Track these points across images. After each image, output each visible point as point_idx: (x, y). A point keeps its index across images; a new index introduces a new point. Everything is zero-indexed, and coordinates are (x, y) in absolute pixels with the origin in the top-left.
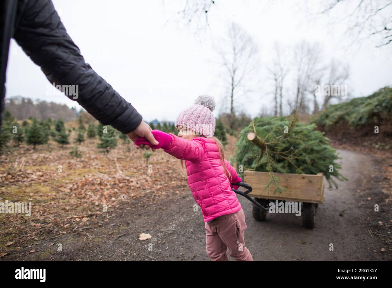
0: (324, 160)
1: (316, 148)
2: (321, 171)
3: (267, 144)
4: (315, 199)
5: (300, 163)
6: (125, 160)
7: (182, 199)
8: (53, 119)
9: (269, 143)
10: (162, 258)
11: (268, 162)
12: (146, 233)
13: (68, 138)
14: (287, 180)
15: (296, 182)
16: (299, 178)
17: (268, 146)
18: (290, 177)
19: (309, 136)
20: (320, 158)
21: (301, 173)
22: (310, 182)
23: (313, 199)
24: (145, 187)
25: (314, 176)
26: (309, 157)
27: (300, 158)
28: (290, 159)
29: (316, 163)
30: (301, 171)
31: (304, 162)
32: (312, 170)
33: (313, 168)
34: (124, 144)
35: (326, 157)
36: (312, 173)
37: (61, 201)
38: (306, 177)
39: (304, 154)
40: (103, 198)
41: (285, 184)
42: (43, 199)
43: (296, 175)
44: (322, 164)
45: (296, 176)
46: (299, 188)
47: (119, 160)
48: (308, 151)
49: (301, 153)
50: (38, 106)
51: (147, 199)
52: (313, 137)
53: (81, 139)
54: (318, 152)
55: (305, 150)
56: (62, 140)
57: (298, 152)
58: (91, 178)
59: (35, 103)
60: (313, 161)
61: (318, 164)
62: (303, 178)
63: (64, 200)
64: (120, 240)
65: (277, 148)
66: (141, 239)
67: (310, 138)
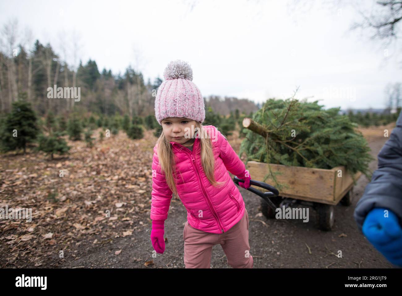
0: (346, 152)
2: (341, 165)
3: (269, 131)
5: (312, 154)
9: (271, 131)
14: (295, 175)
15: (305, 177)
16: (308, 173)
17: (269, 133)
18: (298, 171)
19: (327, 122)
20: (340, 149)
21: (312, 167)
22: (321, 178)
25: (327, 172)
26: (322, 148)
27: (312, 148)
28: (299, 150)
29: (333, 155)
30: (311, 164)
31: (317, 153)
32: (328, 163)
33: (331, 161)
35: (349, 148)
36: (329, 168)
38: (317, 172)
39: (316, 144)
41: (292, 180)
43: (305, 168)
44: (341, 157)
45: (305, 170)
46: (308, 185)
48: (323, 140)
49: (312, 143)
52: (333, 122)
54: (336, 141)
55: (318, 139)
57: (309, 141)
60: (330, 155)
61: (336, 156)
62: (313, 173)
65: (282, 136)
67: (329, 124)
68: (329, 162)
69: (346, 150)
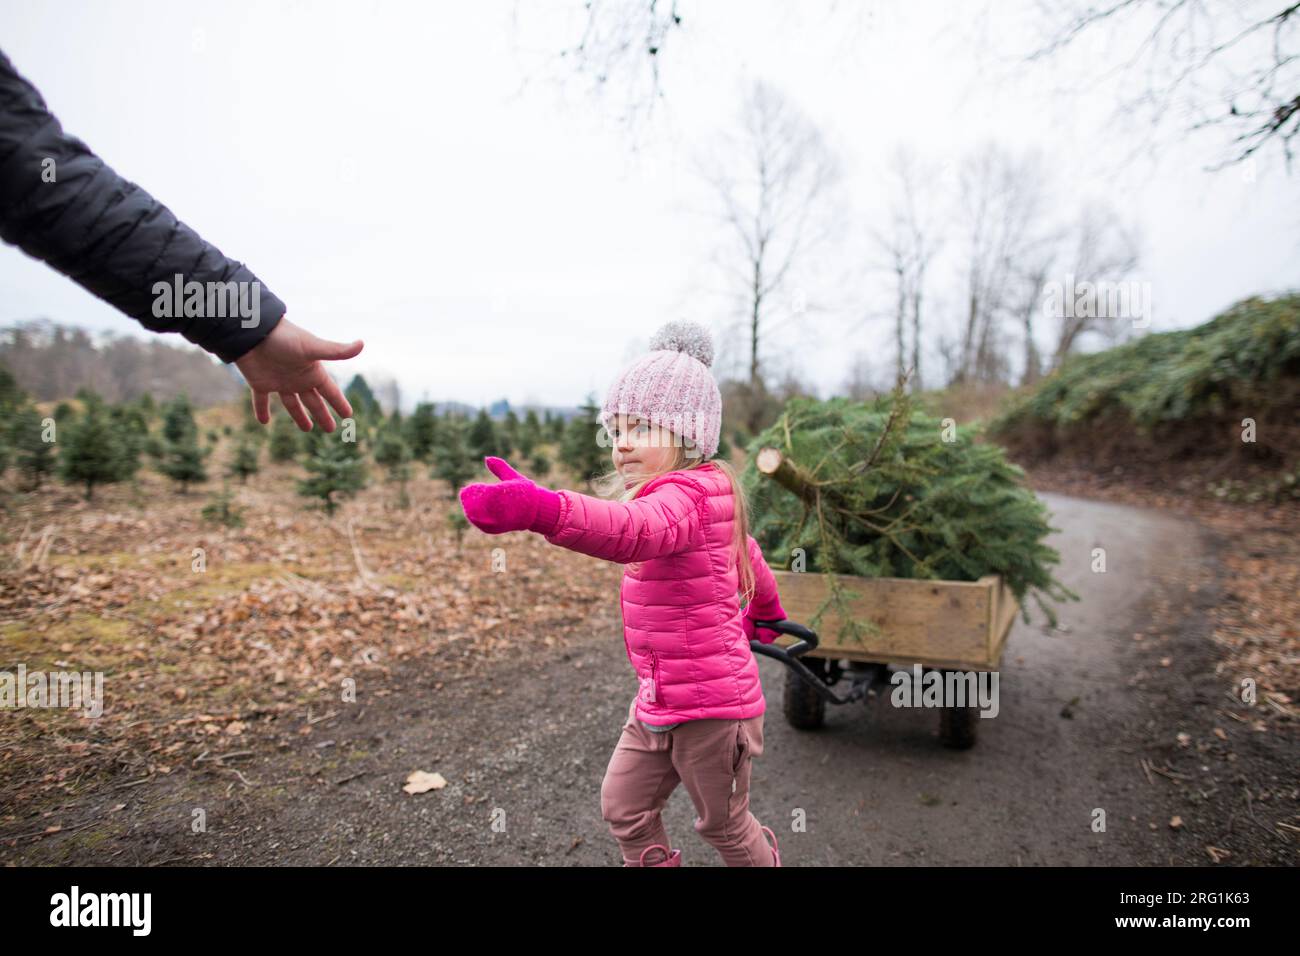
0: (1004, 537)
1: (976, 498)
2: (994, 571)
3: (820, 484)
4: (972, 659)
5: (926, 544)
6: (389, 536)
7: (559, 662)
8: (158, 399)
9: (828, 482)
10: (474, 848)
11: (821, 541)
12: (429, 772)
13: (204, 461)
14: (885, 599)
15: (913, 603)
16: (920, 593)
17: (823, 490)
18: (893, 590)
19: (957, 462)
20: (991, 531)
21: (928, 578)
22: (956, 603)
23: (964, 657)
24: (445, 623)
25: (968, 588)
26: (953, 528)
27: (926, 529)
28: (896, 532)
29: (977, 544)
30: (927, 571)
31: (940, 542)
32: (964, 567)
33: (970, 562)
34: (389, 481)
35: (1010, 528)
36: (965, 577)
37: (162, 668)
38: (944, 588)
39: (938, 517)
40: (304, 658)
41: (879, 613)
42: (103, 662)
43: (914, 581)
44: (996, 549)
45: (912, 587)
46: (921, 624)
47: (368, 534)
48: (952, 508)
49: (928, 515)
50: (108, 352)
51: (447, 664)
52: (970, 463)
53: (248, 465)
54: (982, 509)
55: (941, 505)
56: (182, 467)
57: (920, 510)
58: (268, 593)
59: (98, 343)
60: (968, 542)
61: (984, 547)
62: (935, 591)
63: (174, 664)
64: (342, 794)
65: (853, 497)
66: (410, 789)
67: (961, 466)
68: (968, 564)
69: (1004, 531)
